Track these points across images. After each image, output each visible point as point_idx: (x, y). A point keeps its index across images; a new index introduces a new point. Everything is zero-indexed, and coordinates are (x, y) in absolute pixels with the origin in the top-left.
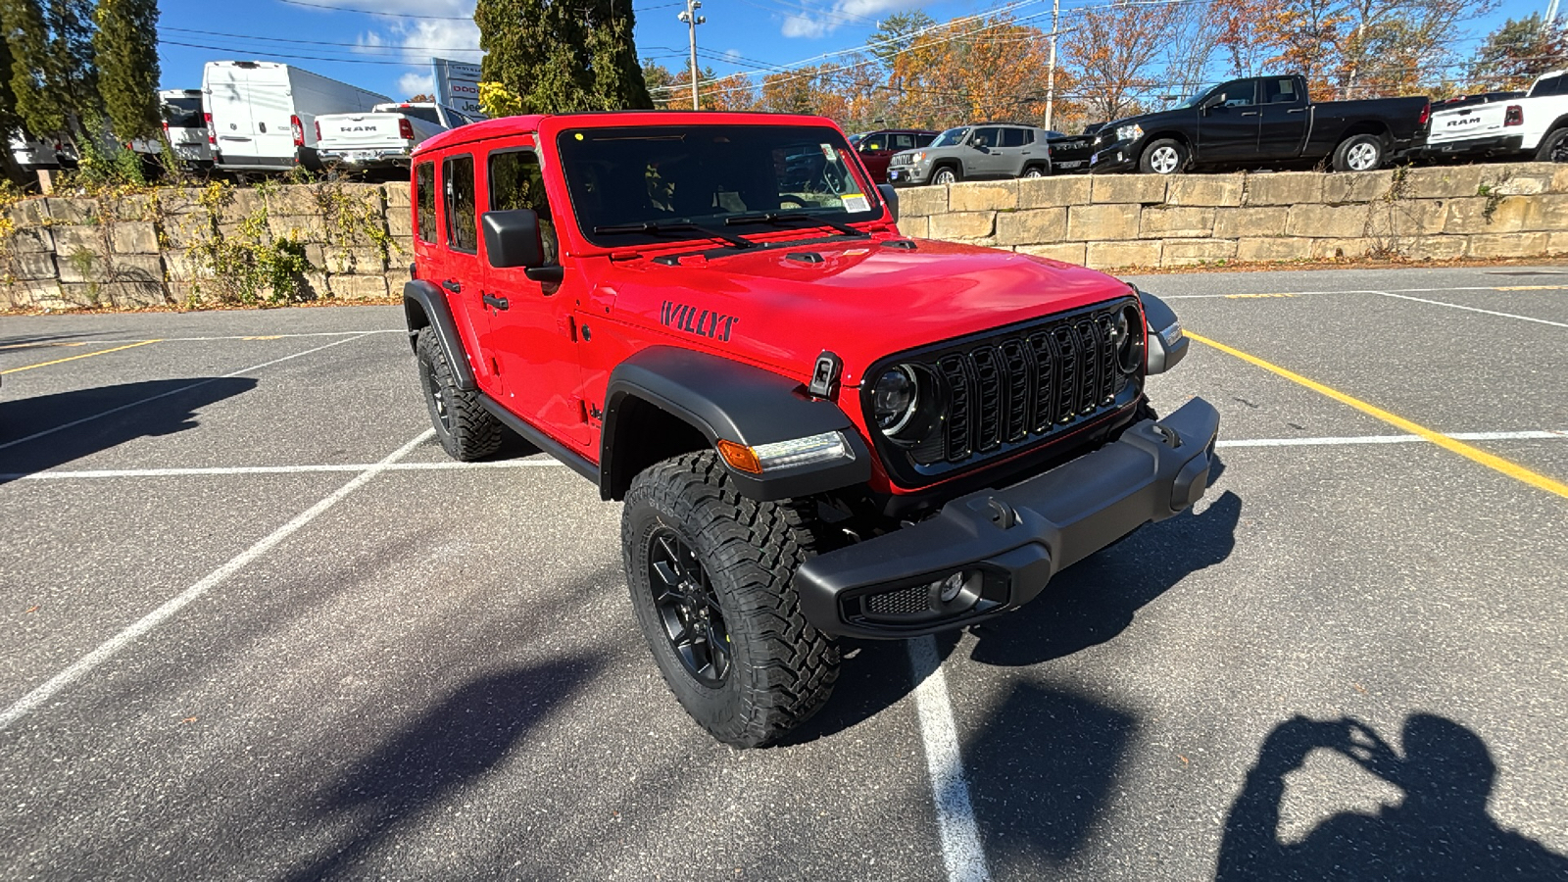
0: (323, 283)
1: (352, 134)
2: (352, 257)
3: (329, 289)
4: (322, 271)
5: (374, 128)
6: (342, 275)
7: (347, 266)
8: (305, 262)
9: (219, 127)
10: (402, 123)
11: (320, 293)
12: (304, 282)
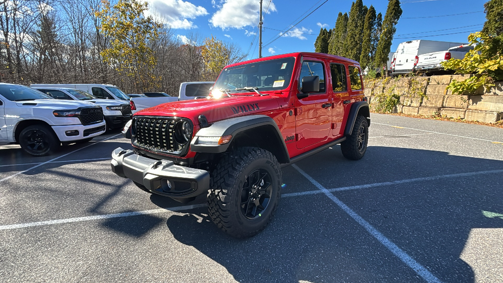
0: (401, 108)
1: (428, 60)
2: (412, 101)
3: (402, 110)
4: (402, 104)
5: (436, 57)
6: (407, 106)
7: (409, 103)
8: (398, 101)
9: (397, 62)
10: (447, 54)
11: (399, 111)
12: (396, 108)
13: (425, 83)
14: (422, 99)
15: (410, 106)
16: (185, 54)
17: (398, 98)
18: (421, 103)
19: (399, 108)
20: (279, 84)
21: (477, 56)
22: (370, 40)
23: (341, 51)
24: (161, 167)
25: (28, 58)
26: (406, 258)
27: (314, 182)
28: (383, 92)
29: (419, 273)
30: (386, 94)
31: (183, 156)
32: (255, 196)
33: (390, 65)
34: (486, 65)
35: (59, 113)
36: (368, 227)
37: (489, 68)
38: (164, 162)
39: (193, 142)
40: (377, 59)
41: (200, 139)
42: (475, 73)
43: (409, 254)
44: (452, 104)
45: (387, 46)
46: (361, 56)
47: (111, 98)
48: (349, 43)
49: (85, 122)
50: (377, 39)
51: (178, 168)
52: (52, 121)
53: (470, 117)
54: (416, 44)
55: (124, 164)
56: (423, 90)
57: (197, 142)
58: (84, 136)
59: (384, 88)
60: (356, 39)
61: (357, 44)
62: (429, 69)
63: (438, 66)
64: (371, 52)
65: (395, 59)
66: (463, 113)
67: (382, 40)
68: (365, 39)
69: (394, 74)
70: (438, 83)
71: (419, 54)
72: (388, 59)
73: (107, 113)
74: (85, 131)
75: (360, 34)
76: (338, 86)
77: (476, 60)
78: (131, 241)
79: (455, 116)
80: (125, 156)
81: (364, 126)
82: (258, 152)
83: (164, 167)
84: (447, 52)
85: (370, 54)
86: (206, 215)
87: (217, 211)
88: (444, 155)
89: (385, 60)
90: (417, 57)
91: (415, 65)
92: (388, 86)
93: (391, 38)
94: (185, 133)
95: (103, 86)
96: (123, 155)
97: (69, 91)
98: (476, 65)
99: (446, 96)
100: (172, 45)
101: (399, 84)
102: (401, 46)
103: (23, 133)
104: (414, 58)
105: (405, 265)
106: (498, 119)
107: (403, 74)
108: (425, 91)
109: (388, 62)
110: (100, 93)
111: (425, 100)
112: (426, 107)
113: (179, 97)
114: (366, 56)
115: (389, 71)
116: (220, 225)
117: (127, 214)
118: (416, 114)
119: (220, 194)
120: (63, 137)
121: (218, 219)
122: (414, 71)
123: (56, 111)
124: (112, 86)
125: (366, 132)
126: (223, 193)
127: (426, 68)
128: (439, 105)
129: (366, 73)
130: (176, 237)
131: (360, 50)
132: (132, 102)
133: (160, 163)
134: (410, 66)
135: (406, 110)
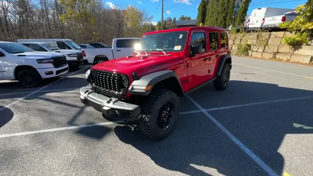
1: (271, 21)
2: (258, 48)
3: (252, 54)
4: (252, 50)
5: (276, 20)
6: (255, 52)
7: (256, 50)
8: (250, 48)
9: (250, 22)
10: (283, 17)
11: (250, 55)
12: (248, 52)
13: (268, 36)
14: (265, 47)
15: (257, 51)
16: (114, 16)
17: (250, 46)
18: (264, 50)
19: (250, 52)
20: (178, 48)
21: (302, 20)
22: (234, 7)
23: (215, 14)
24: (112, 103)
25: (12, 20)
26: (248, 151)
27: (197, 105)
28: (240, 42)
29: (254, 160)
30: (243, 43)
31: (124, 96)
32: (165, 117)
33: (246, 24)
34: (307, 26)
35: (40, 61)
36: (228, 133)
37: (308, 28)
38: (114, 99)
39: (130, 89)
40: (238, 20)
41: (134, 87)
42: (300, 30)
43: (250, 149)
44: (283, 51)
45: (245, 11)
46: (228, 19)
47: (69, 48)
48: (220, 9)
49: (56, 66)
50: (238, 6)
51: (122, 104)
52: (36, 66)
53: (294, 59)
54: (264, 10)
55: (88, 99)
56: (266, 41)
57: (132, 89)
58: (56, 74)
59: (241, 40)
60: (225, 6)
61: (225, 9)
62: (271, 28)
63: (277, 25)
64: (234, 16)
65: (249, 20)
66: (290, 56)
67: (242, 7)
68: (231, 6)
69: (248, 30)
70: (276, 37)
71: (265, 17)
72: (245, 20)
73: (68, 58)
74: (57, 71)
75: (228, 3)
76: (212, 42)
77: (300, 22)
78: (95, 141)
79: (285, 58)
80: (89, 94)
81: (227, 69)
82: (167, 93)
83: (114, 103)
84: (283, 16)
85: (233, 17)
86: (136, 126)
87: (144, 127)
88: (275, 86)
89: (243, 21)
90: (264, 19)
91: (262, 24)
92: (244, 38)
93: (248, 6)
94: (124, 82)
95: (63, 40)
96: (87, 93)
97: (43, 45)
98: (300, 25)
99: (280, 46)
100: (104, 10)
101: (251, 37)
102: (254, 11)
103: (20, 73)
104: (262, 20)
105: (247, 155)
106: (311, 61)
107: (254, 30)
108: (267, 42)
109: (245, 22)
110: (62, 46)
111: (267, 47)
112: (267, 52)
113: (112, 48)
114: (231, 19)
115: (245, 28)
116: (146, 134)
117: (90, 126)
118: (260, 57)
119: (146, 117)
120: (44, 76)
121: (145, 131)
122: (261, 28)
123: (38, 60)
124: (69, 40)
125: (228, 73)
126: (148, 117)
127: (269, 27)
128: (275, 51)
129: (230, 29)
130: (121, 139)
131: (227, 14)
132: (83, 51)
133: (111, 100)
134: (258, 25)
135: (254, 54)
